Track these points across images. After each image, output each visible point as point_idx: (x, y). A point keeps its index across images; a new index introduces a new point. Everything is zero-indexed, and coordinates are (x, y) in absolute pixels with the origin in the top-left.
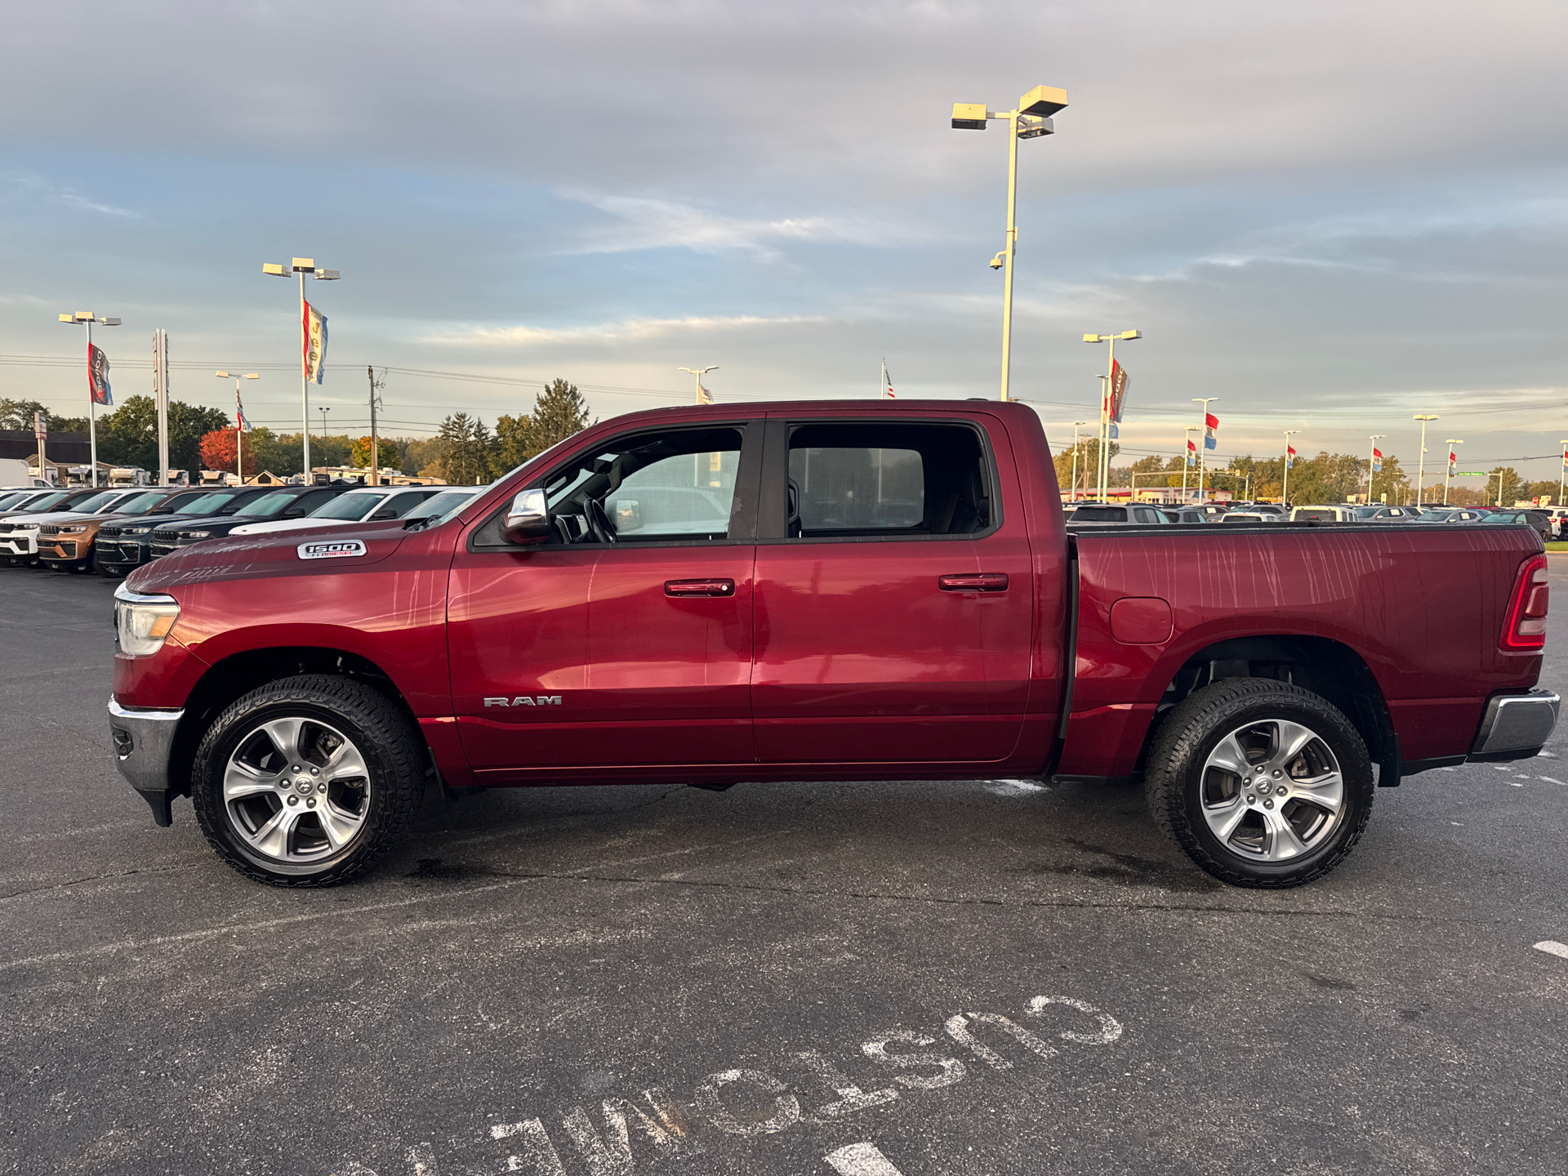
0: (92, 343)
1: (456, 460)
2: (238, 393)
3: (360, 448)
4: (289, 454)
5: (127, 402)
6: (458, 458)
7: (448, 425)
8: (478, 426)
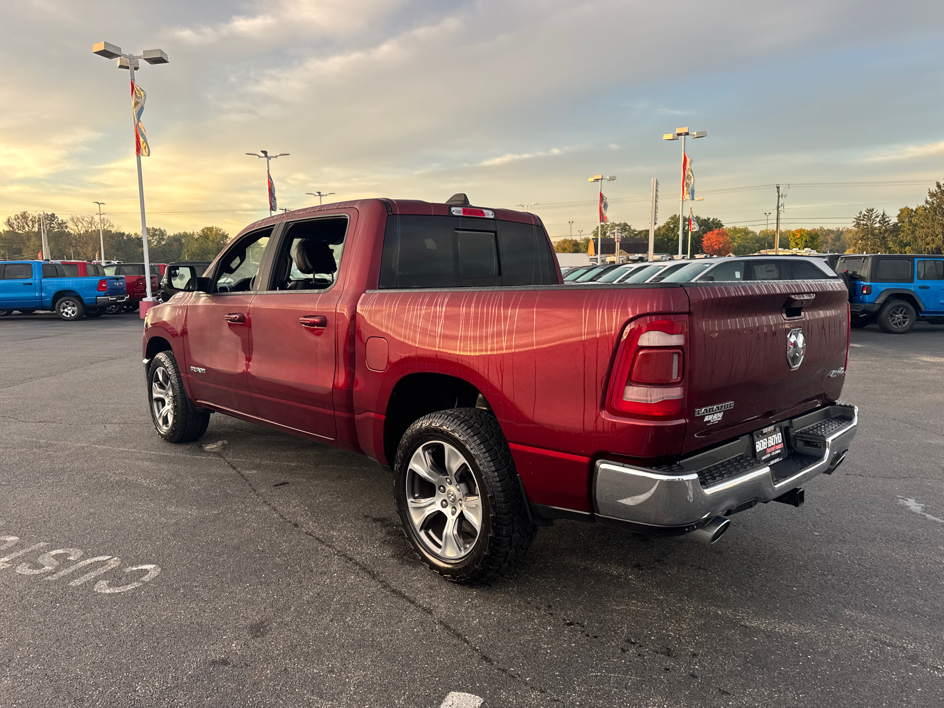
0: (602, 192)
1: (864, 241)
2: (691, 209)
3: (794, 237)
4: (759, 242)
5: (670, 219)
6: (865, 239)
7: (860, 217)
8: (883, 216)
